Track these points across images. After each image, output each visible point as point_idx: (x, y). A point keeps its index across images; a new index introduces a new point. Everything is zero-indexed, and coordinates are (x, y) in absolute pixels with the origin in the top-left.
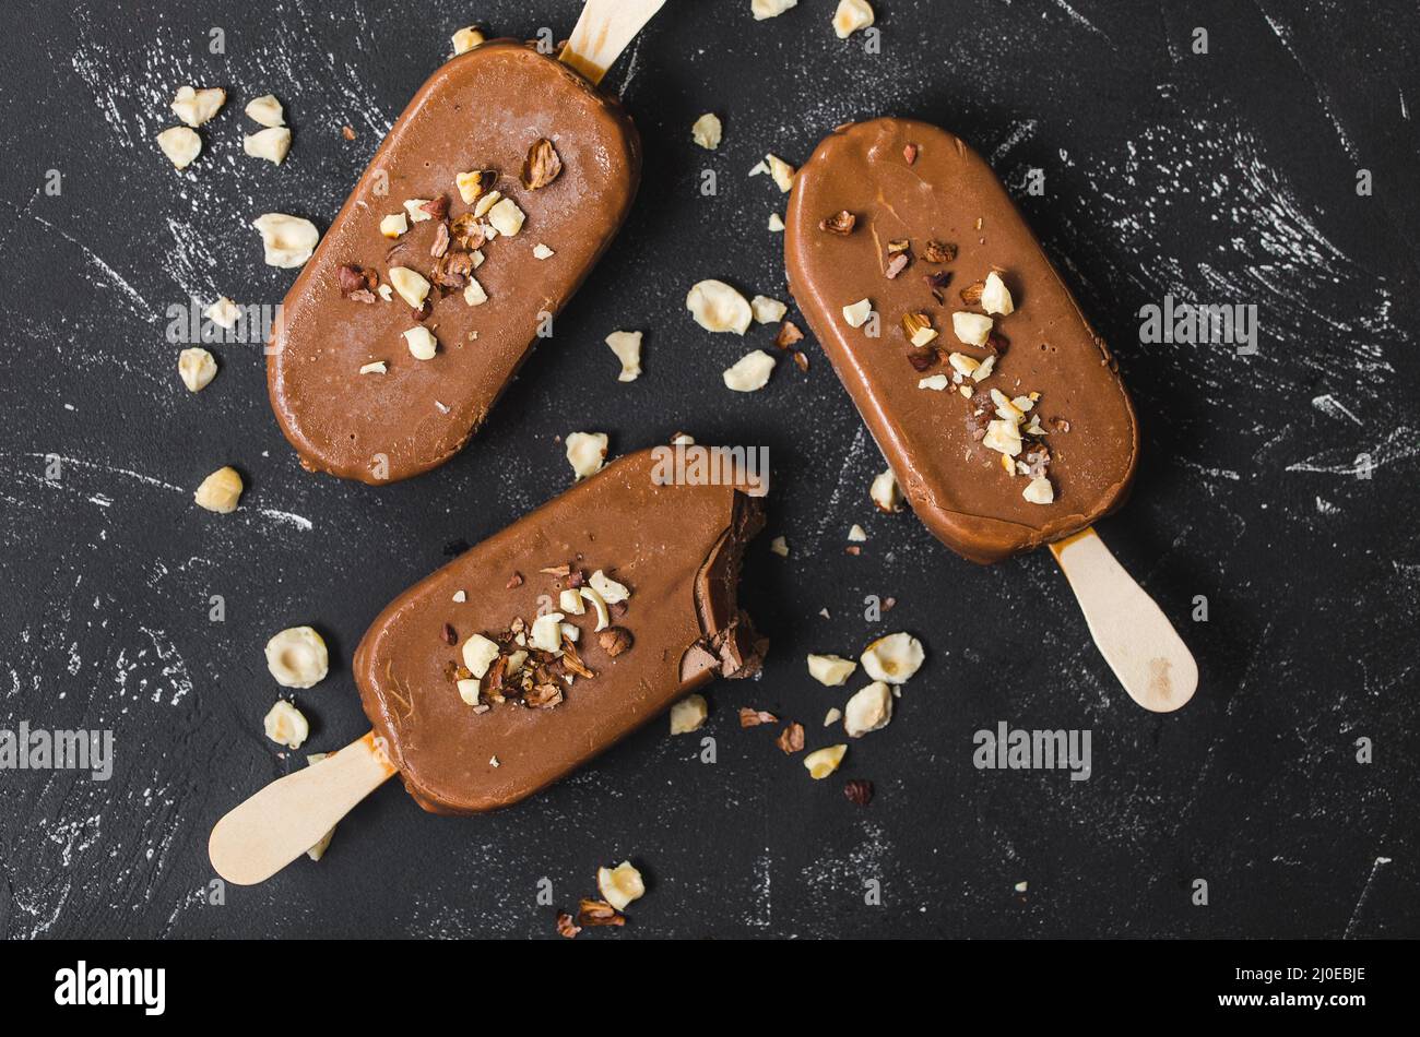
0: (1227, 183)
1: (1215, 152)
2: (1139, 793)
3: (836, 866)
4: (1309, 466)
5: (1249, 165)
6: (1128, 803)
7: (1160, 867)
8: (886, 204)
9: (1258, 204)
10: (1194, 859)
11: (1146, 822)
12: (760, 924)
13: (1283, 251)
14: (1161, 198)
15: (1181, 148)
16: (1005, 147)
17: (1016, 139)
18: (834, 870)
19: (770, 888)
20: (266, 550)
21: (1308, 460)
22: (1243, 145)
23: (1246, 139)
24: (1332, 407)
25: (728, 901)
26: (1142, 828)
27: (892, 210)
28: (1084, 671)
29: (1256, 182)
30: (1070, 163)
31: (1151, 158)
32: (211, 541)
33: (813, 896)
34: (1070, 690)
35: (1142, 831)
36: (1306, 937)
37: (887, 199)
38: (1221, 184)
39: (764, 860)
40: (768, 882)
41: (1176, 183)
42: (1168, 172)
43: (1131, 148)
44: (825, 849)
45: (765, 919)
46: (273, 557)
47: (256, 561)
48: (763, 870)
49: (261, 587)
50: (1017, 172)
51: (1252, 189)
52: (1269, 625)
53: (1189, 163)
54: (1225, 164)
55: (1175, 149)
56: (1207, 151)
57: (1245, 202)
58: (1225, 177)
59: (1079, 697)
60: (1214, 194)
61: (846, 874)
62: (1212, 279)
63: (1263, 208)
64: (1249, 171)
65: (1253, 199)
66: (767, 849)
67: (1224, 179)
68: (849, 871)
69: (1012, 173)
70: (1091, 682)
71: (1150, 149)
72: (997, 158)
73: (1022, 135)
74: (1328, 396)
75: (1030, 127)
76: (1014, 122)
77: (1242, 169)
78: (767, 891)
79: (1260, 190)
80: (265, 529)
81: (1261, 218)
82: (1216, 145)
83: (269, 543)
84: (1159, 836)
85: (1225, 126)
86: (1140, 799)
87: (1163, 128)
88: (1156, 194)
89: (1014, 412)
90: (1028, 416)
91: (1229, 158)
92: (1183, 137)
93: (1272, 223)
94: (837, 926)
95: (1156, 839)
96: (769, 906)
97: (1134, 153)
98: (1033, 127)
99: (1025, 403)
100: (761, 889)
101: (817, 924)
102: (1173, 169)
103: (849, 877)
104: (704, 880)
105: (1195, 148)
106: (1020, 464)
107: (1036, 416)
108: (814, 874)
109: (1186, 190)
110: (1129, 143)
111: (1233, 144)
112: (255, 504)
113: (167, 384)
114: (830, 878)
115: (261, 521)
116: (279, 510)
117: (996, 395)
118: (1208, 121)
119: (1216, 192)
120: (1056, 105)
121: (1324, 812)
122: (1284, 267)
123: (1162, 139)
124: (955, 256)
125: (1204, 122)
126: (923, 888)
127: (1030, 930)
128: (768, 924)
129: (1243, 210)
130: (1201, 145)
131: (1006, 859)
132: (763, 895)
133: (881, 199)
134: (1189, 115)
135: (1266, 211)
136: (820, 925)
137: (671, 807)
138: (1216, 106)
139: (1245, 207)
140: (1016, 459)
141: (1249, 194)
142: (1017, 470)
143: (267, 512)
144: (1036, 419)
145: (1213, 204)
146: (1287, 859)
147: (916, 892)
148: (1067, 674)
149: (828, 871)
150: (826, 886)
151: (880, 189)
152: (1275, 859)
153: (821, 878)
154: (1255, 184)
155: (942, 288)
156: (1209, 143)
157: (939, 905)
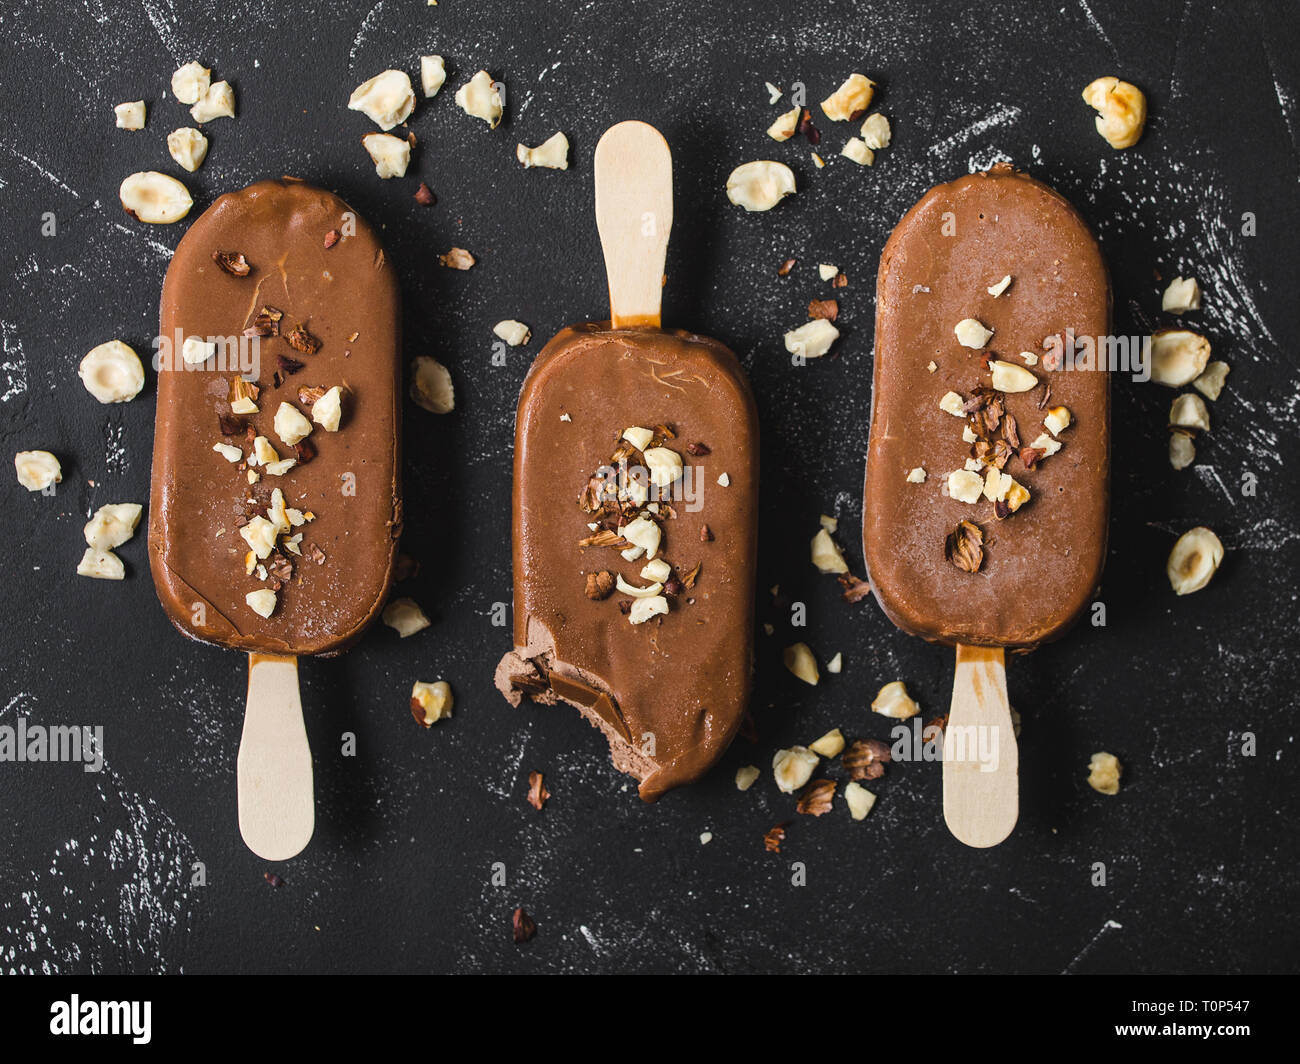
0: (1183, 231)
1: (1182, 197)
2: (903, 786)
3: (592, 761)
4: (1170, 528)
5: (1211, 220)
6: (890, 791)
7: (901, 863)
8: (283, 271)
9: (1207, 261)
10: (934, 865)
11: (902, 815)
12: (501, 793)
13: (1215, 314)
14: (1116, 224)
15: (1151, 183)
16: (982, 125)
17: (996, 121)
18: (588, 765)
19: (521, 762)
20: (140, 280)
21: (1172, 521)
22: (1211, 200)
23: (1216, 195)
24: (1211, 479)
25: (477, 762)
26: (895, 820)
27: (285, 279)
28: (890, 654)
29: (1212, 239)
30: (1039, 162)
31: (1119, 182)
32: (90, 254)
33: (559, 783)
34: (871, 667)
35: (894, 823)
36: (1016, 973)
37: (286, 267)
38: (1177, 230)
39: (523, 734)
40: (521, 756)
41: (1134, 215)
42: (1130, 201)
43: (1102, 166)
44: (587, 741)
45: (507, 789)
46: (146, 288)
47: (128, 288)
48: (520, 742)
49: (123, 314)
50: (985, 153)
51: (1206, 244)
52: (1081, 667)
53: (1153, 199)
54: (1187, 212)
55: (1144, 182)
56: (1174, 193)
57: (1195, 254)
58: (1183, 224)
59: (878, 676)
60: (1167, 237)
61: (599, 772)
62: (1138, 318)
63: (1209, 266)
64: (1208, 226)
65: (1203, 254)
66: (530, 724)
67: (1182, 226)
68: (602, 771)
69: (981, 153)
70: (893, 665)
71: (1121, 173)
72: (971, 133)
73: (1003, 120)
74: (1211, 467)
75: (1012, 114)
76: (999, 104)
77: (1202, 222)
78: (518, 764)
79: (1212, 248)
80: (146, 260)
81: (1204, 275)
82: (1185, 191)
83: (146, 275)
84: (909, 833)
85: (1200, 175)
86: (903, 792)
87: (1140, 157)
88: (1112, 219)
89: (283, 520)
90: (293, 530)
91: (1194, 207)
92: (1157, 173)
93: (1213, 283)
94: (574, 818)
95: (905, 835)
96: (514, 779)
97: (1104, 172)
98: (1015, 115)
99: (297, 518)
100: (512, 761)
101: (555, 811)
102: (1136, 200)
103: (600, 776)
104: (461, 734)
105: (1164, 187)
106: (261, 568)
107: (301, 534)
108: (569, 762)
109: (1142, 224)
110: (1103, 161)
111: (1201, 195)
112: (145, 233)
113: (96, 88)
114: (581, 771)
115: (145, 250)
116: (165, 246)
117: (277, 496)
118: (1186, 164)
119: (1170, 236)
120: (1045, 101)
121: (1073, 861)
122: (1211, 330)
123: (1136, 167)
124: (316, 352)
125: (1182, 165)
126: (668, 809)
127: (757, 882)
128: (508, 795)
129: (1190, 261)
130: (1171, 186)
131: (756, 807)
132: (513, 767)
133: (281, 263)
134: (1168, 154)
135: (1212, 270)
136: (557, 813)
137: (451, 655)
138: (1198, 152)
139: (1193, 260)
140: (259, 561)
141: (1200, 248)
142: (255, 571)
143: (153, 244)
144: (299, 537)
145: (1163, 247)
146: (1023, 893)
147: (659, 811)
148: (873, 651)
149: (583, 764)
150: (576, 777)
151: (286, 254)
152: (1012, 890)
153: (573, 768)
154: (1210, 241)
155: (287, 373)
156: (1179, 187)
157: (677, 831)
